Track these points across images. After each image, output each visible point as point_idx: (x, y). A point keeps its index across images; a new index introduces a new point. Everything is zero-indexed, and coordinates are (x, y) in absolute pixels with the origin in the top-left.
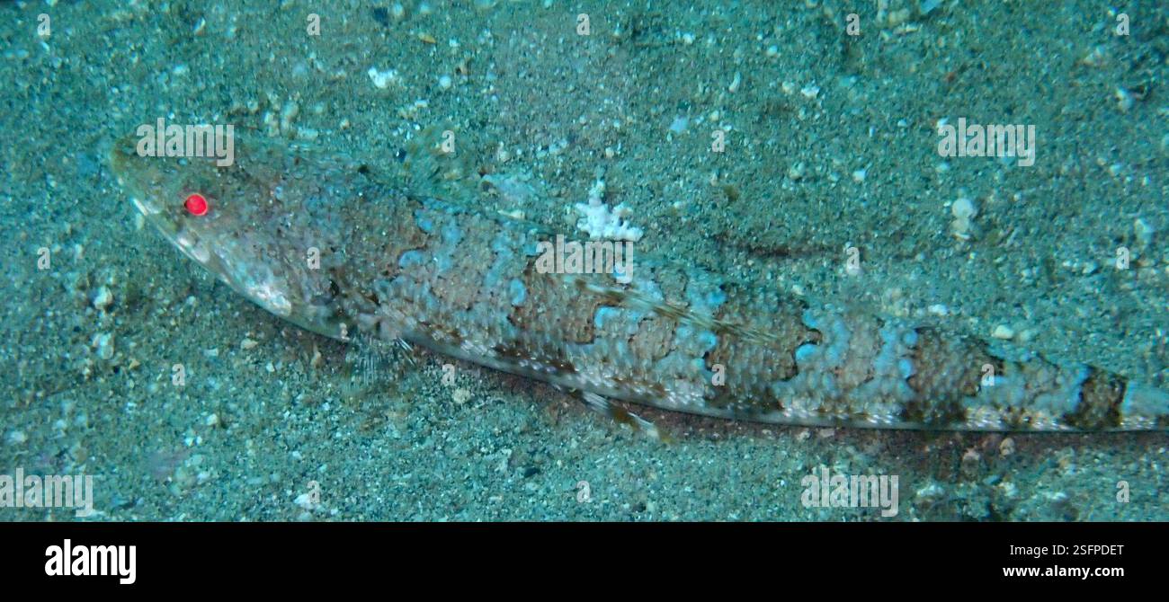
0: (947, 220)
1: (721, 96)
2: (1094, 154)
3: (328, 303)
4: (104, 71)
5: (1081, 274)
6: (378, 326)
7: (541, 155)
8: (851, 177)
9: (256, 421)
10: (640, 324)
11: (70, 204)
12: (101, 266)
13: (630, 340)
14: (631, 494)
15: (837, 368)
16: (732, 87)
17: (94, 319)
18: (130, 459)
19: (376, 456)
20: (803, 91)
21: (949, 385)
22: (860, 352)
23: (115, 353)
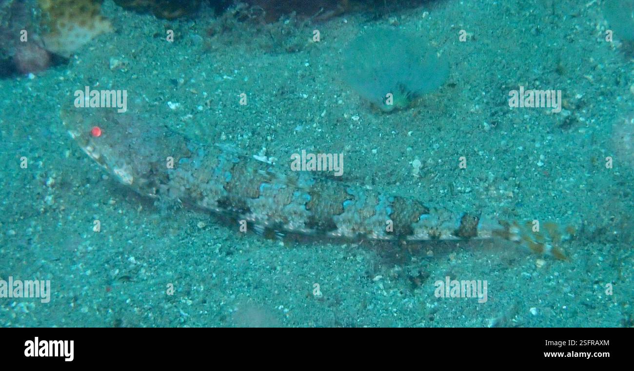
0: (410, 169)
1: (318, 118)
2: (473, 146)
3: (148, 177)
4: (54, 98)
5: (465, 192)
6: (168, 190)
7: (240, 138)
8: (371, 152)
9: (113, 230)
10: (279, 190)
11: (37, 147)
12: (50, 170)
13: (275, 197)
14: (271, 263)
15: (361, 210)
16: (323, 115)
17: (46, 191)
18: (59, 244)
19: (164, 243)
20: (353, 118)
21: (407, 217)
22: (370, 204)
23: (55, 203)
